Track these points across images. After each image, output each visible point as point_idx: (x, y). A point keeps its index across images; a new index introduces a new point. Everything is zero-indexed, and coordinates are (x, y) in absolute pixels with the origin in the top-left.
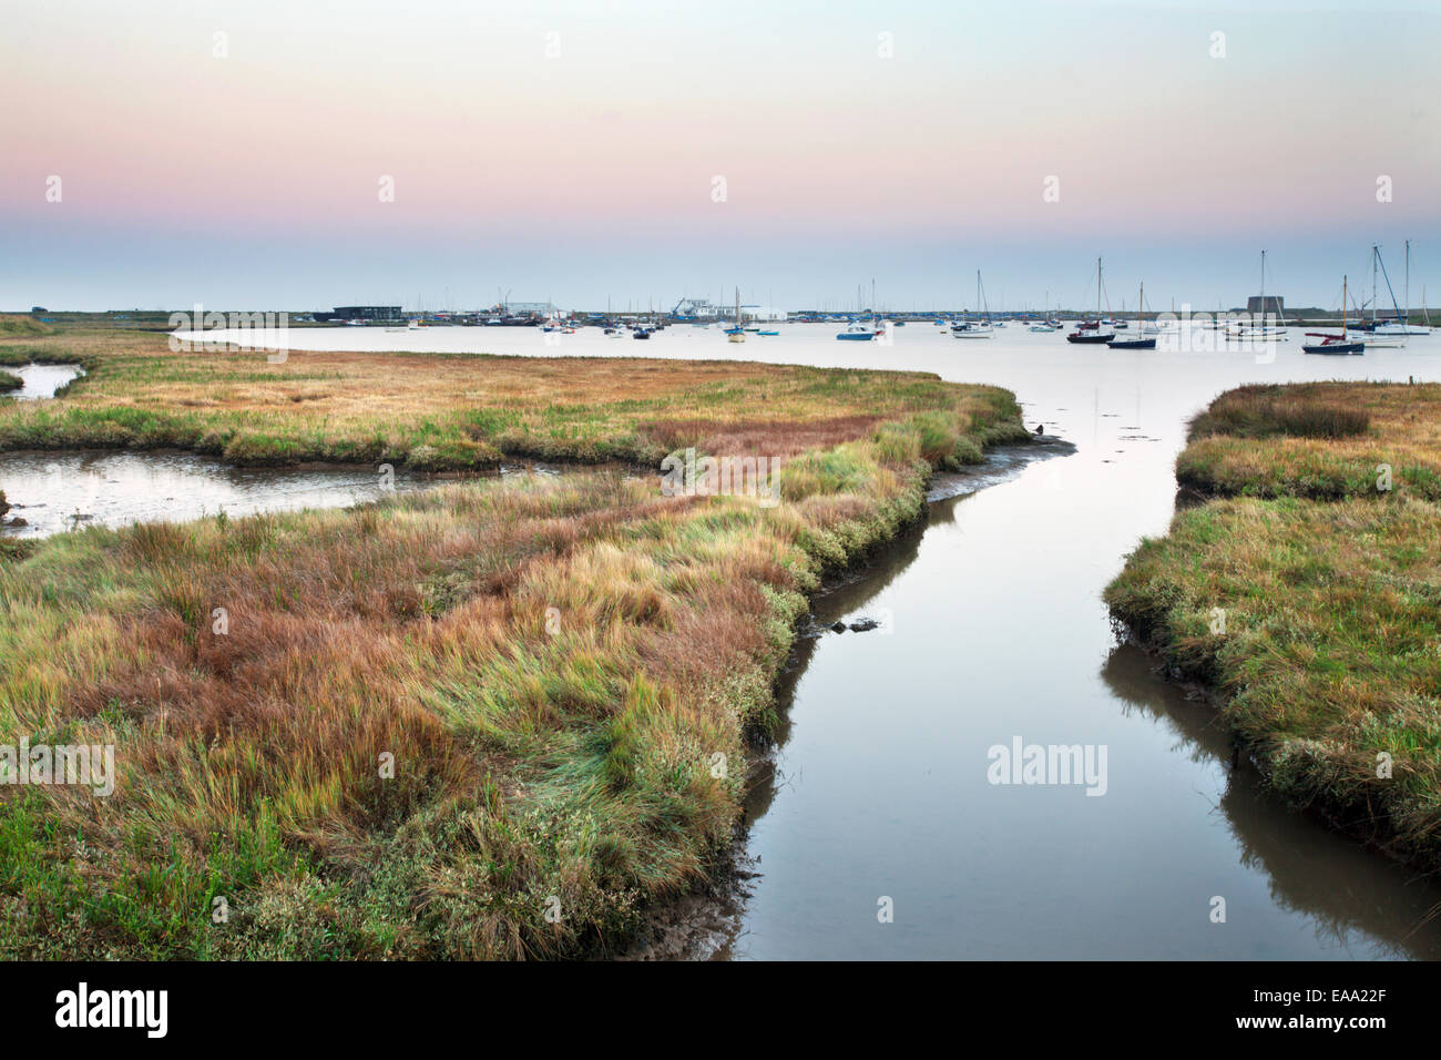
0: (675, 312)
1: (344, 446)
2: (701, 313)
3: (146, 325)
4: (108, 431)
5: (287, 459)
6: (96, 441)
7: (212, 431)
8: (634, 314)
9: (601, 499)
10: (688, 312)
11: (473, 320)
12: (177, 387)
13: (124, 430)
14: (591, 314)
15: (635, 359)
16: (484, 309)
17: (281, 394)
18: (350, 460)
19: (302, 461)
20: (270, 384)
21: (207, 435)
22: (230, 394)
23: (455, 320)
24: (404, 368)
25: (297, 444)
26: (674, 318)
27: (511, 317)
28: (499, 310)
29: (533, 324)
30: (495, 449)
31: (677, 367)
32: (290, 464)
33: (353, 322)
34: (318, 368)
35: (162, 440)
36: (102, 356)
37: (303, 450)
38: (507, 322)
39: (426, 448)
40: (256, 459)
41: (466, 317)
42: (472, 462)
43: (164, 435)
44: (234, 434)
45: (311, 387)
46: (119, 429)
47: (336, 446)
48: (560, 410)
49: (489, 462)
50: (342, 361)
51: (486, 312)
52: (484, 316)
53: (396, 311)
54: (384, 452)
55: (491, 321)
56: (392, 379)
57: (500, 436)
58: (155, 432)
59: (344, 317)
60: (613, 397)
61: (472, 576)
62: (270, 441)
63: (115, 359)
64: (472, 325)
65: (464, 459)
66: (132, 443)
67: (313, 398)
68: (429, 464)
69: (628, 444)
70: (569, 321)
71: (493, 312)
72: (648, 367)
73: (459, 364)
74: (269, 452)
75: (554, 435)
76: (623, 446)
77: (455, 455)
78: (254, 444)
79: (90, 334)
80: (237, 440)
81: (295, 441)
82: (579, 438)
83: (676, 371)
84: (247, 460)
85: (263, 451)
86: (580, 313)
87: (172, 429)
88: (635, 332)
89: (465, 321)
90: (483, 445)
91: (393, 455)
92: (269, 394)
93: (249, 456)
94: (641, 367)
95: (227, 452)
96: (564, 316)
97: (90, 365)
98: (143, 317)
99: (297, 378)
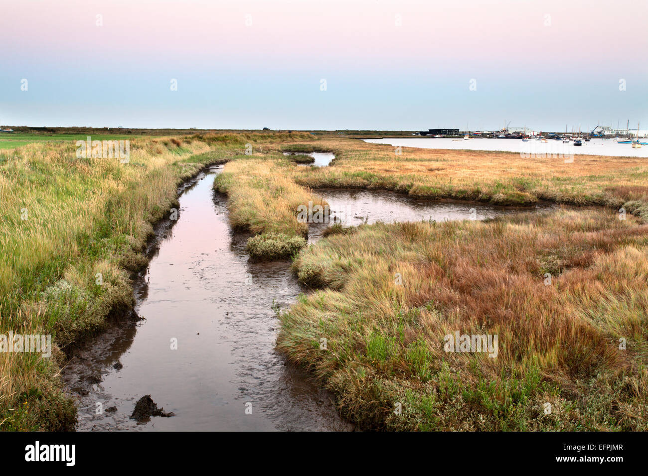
0: (593, 133)
1: (461, 192)
2: (606, 133)
3: (351, 136)
4: (358, 181)
5: (436, 196)
6: (354, 185)
7: (402, 183)
8: (571, 133)
9: (606, 224)
10: (600, 133)
11: (492, 136)
12: (378, 163)
13: (365, 181)
14: (550, 133)
15: (582, 155)
16: (497, 130)
17: (424, 168)
18: (464, 198)
19: (442, 198)
20: (417, 163)
21: (400, 184)
22: (402, 167)
23: (483, 135)
24: (471, 157)
25: (440, 190)
26: (592, 136)
27: (510, 134)
28: (504, 131)
29: (520, 138)
30: (534, 196)
31: (607, 159)
32: (437, 199)
33: (437, 136)
34: (434, 156)
35: (380, 186)
36: (341, 149)
37: (443, 193)
38: (508, 137)
39: (501, 194)
40: (423, 196)
41: (488, 134)
42: (523, 202)
43: (381, 184)
44: (412, 185)
45: (435, 165)
46: (362, 180)
47: (458, 192)
48: (558, 179)
49: (531, 202)
50: (442, 153)
51: (498, 132)
52: (497, 134)
53: (457, 131)
54: (480, 196)
55: (500, 136)
56: (469, 162)
57: (533, 190)
58: (378, 182)
59: (433, 133)
60: (582, 174)
61: (560, 257)
62: (429, 188)
63: (347, 151)
64: (492, 138)
65: (519, 200)
66: (368, 187)
67: (438, 170)
68: (502, 202)
69: (601, 197)
70: (538, 137)
71: (502, 132)
72: (592, 159)
73: (496, 156)
74: (429, 193)
75: (561, 191)
76: (598, 198)
77: (515, 199)
78: (422, 189)
79: (331, 140)
80: (414, 188)
81: (440, 189)
82: (575, 193)
83: (607, 161)
84: (419, 196)
85: (426, 193)
86: (544, 133)
87: (385, 182)
88: (575, 142)
89: (488, 136)
90: (528, 194)
91: (484, 197)
92: (419, 168)
93: (420, 195)
94: (588, 159)
95: (410, 193)
96: (535, 134)
97: (337, 154)
98: (349, 133)
99: (426, 160)
